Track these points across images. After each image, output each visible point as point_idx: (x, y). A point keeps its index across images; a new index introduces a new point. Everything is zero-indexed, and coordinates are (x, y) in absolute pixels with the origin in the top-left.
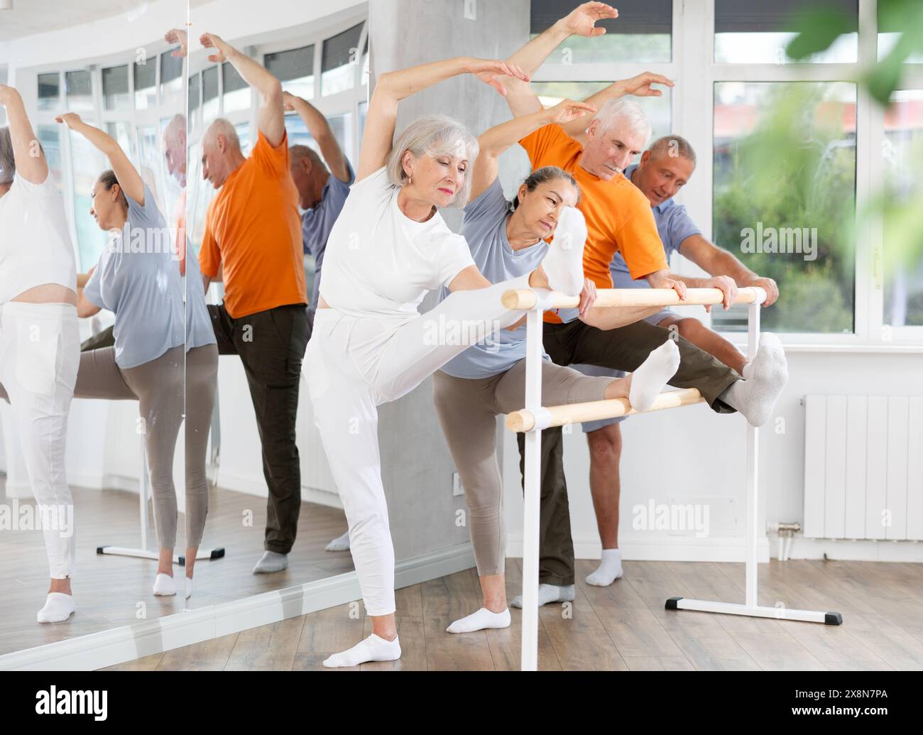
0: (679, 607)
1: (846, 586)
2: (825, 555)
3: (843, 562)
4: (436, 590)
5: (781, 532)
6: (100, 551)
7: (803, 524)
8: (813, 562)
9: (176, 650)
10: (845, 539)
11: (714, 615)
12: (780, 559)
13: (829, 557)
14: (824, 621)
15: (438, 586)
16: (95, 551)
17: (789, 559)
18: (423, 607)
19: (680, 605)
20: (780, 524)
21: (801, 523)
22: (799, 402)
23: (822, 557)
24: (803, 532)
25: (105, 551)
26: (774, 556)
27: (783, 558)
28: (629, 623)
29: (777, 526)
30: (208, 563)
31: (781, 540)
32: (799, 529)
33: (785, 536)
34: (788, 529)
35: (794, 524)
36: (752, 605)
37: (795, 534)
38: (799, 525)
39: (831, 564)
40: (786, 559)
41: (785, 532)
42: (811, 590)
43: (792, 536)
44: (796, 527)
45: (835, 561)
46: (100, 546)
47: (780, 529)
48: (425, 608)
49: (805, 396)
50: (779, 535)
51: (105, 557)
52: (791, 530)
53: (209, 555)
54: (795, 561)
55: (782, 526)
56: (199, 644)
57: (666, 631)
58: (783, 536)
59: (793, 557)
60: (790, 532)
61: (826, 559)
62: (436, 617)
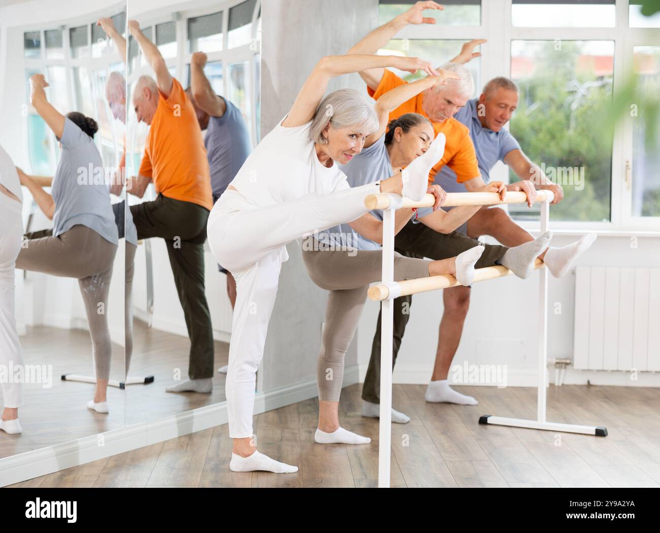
0: (489, 422)
1: (604, 405)
2: (589, 382)
3: (601, 386)
4: (309, 408)
5: (558, 365)
6: (63, 378)
7: (573, 358)
8: (580, 387)
9: (118, 456)
10: (603, 370)
11: (510, 428)
12: (556, 384)
13: (592, 383)
14: (594, 433)
15: (310, 405)
16: (60, 378)
17: (563, 384)
18: (299, 421)
19: (489, 421)
20: (557, 359)
21: (572, 358)
22: (571, 272)
23: (586, 383)
24: (573, 365)
25: (67, 378)
26: (552, 382)
27: (559, 383)
28: (449, 434)
29: (554, 361)
30: (142, 387)
31: (557, 370)
32: (570, 363)
33: (560, 368)
34: (562, 363)
35: (566, 359)
36: (542, 422)
37: (568, 367)
38: (570, 360)
39: (592, 389)
40: (560, 384)
41: (560, 365)
42: (580, 409)
43: (565, 368)
44: (568, 361)
45: (595, 386)
46: (63, 374)
47: (557, 363)
48: (301, 422)
49: (575, 268)
50: (556, 367)
51: (67, 383)
52: (564, 364)
53: (143, 381)
54: (567, 386)
55: (558, 361)
56: (135, 451)
57: (476, 440)
58: (559, 368)
59: (566, 382)
60: (563, 365)
61: (589, 385)
62: (309, 430)
